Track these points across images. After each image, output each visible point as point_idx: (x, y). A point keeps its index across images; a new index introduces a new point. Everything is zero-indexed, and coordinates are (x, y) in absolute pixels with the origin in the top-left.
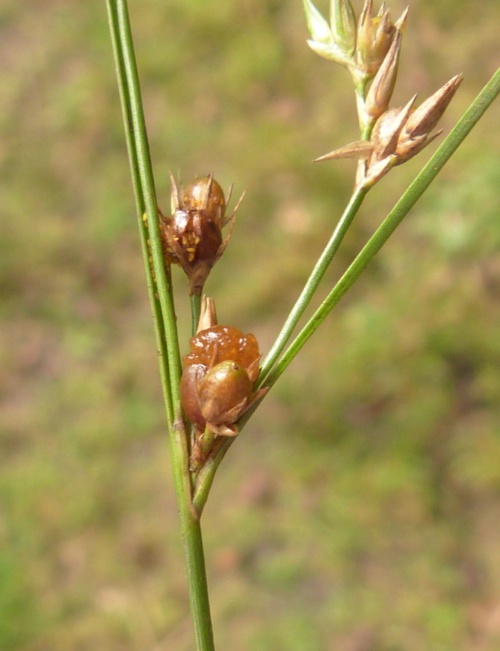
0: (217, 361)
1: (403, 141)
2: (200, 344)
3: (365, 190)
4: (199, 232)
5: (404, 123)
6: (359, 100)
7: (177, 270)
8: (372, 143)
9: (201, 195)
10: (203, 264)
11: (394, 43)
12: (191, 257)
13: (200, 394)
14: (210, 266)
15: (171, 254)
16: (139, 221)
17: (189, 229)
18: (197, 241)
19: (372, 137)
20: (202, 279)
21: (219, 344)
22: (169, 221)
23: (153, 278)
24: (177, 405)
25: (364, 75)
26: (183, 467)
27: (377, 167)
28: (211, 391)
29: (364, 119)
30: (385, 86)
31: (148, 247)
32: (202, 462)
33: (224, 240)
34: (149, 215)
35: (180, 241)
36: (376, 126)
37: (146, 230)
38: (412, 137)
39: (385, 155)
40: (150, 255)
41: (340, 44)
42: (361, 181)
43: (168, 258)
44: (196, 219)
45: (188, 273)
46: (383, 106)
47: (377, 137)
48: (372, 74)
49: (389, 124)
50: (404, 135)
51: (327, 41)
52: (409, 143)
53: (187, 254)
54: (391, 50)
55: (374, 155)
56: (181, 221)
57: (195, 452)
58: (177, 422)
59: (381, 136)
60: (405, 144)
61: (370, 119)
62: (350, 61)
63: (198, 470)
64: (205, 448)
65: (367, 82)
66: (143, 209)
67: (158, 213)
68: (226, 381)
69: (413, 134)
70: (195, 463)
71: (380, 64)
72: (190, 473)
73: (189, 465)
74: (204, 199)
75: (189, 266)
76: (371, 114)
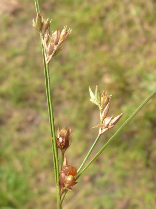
0: (69, 175)
1: (110, 126)
2: (64, 169)
3: (101, 135)
4: (65, 143)
5: (110, 122)
6: (101, 114)
7: (59, 150)
8: (103, 124)
9: (65, 133)
10: (65, 149)
11: (109, 102)
12: (63, 148)
13: (65, 181)
15: (58, 147)
16: (52, 139)
17: (63, 142)
18: (64, 144)
19: (103, 123)
20: (64, 152)
21: (69, 170)
22: (58, 139)
23: (54, 152)
24: (58, 180)
25: (102, 109)
26: (59, 193)
27: (104, 130)
28: (67, 182)
29: (102, 118)
30: (106, 112)
31: (53, 145)
32: (63, 192)
33: (70, 144)
34: (54, 138)
35: (60, 144)
36: (104, 121)
37: (53, 141)
38: (112, 125)
39: (106, 128)
40: (53, 147)
41: (97, 101)
42: (100, 132)
44: (64, 139)
45: (62, 151)
46: (106, 116)
47: (104, 123)
48: (104, 108)
49: (107, 121)
50: (110, 124)
51: (94, 100)
52: (111, 126)
53: (61, 147)
54: (108, 104)
55: (103, 127)
56: (61, 140)
57: (62, 191)
58: (58, 184)
59: (105, 123)
61: (103, 119)
62: (99, 105)
63: (62, 194)
64: (64, 190)
65: (103, 110)
66: (52, 136)
67: (55, 136)
68: (71, 180)
69: (112, 124)
70: (61, 193)
71: (106, 106)
72: (60, 195)
73: (60, 193)
74: (66, 134)
75: (62, 149)
76: (103, 118)
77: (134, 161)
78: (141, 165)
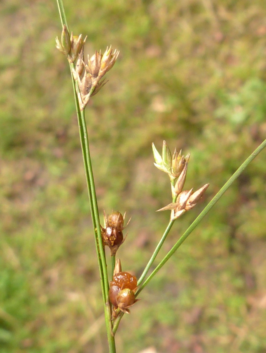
0: (124, 288)
1: (188, 205)
2: (116, 279)
3: (174, 221)
4: (116, 236)
5: (188, 199)
6: (172, 187)
7: (107, 248)
8: (177, 203)
9: (116, 220)
10: (116, 246)
11: (185, 167)
12: (112, 244)
13: (118, 299)
14: (119, 246)
15: (105, 243)
16: (94, 231)
17: (112, 235)
18: (115, 239)
19: (177, 201)
20: (116, 251)
21: (123, 280)
22: (105, 231)
23: (99, 251)
24: (107, 297)
25: (174, 178)
26: (109, 318)
27: (179, 213)
28: (122, 300)
29: (174, 194)
30: (181, 183)
31: (97, 240)
32: (116, 317)
33: (124, 238)
34: (97, 229)
35: (109, 239)
36: (178, 197)
37: (96, 234)
38: (191, 205)
39: (181, 209)
40: (98, 243)
41: (166, 166)
42: (173, 217)
43: (104, 244)
44: (114, 231)
45: (111, 249)
46: (182, 190)
47: (179, 202)
48: (177, 177)
49: (183, 197)
50: (188, 203)
51: (161, 164)
52: (190, 206)
53: (111, 243)
54: (184, 169)
55: (177, 209)
56: (109, 231)
57: (114, 314)
58: (107, 303)
59: (180, 202)
60: (188, 207)
61: (176, 194)
62: (169, 172)
63: (114, 320)
64: (117, 313)
65: (175, 180)
66: (95, 227)
67: (100, 226)
68: (127, 297)
69: (191, 203)
70: (113, 318)
71: (180, 174)
72: (111, 321)
73: (111, 318)
74: (117, 222)
75: (111, 247)
76: (176, 193)
77: (209, 244)
78: (220, 249)
